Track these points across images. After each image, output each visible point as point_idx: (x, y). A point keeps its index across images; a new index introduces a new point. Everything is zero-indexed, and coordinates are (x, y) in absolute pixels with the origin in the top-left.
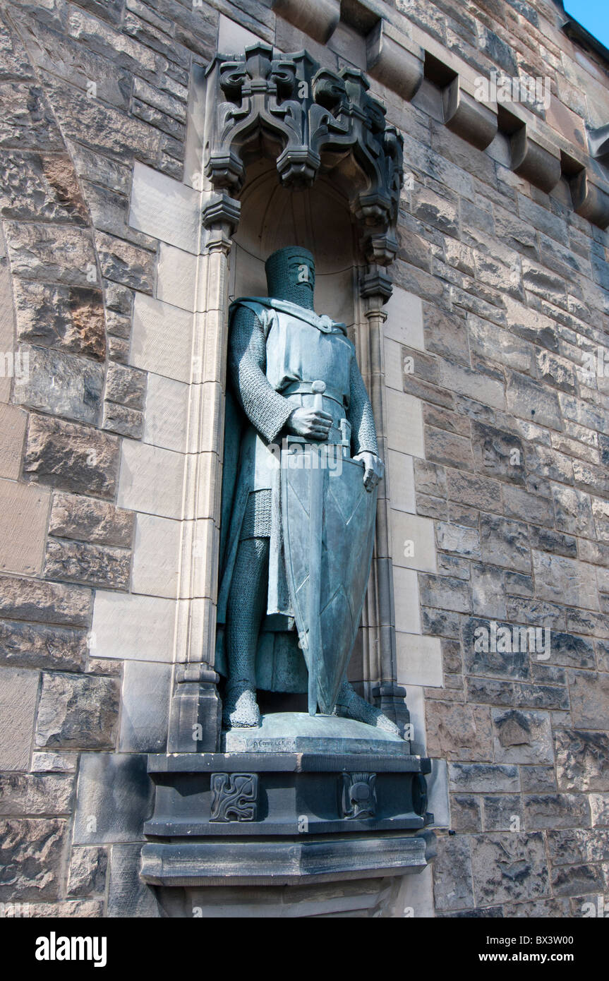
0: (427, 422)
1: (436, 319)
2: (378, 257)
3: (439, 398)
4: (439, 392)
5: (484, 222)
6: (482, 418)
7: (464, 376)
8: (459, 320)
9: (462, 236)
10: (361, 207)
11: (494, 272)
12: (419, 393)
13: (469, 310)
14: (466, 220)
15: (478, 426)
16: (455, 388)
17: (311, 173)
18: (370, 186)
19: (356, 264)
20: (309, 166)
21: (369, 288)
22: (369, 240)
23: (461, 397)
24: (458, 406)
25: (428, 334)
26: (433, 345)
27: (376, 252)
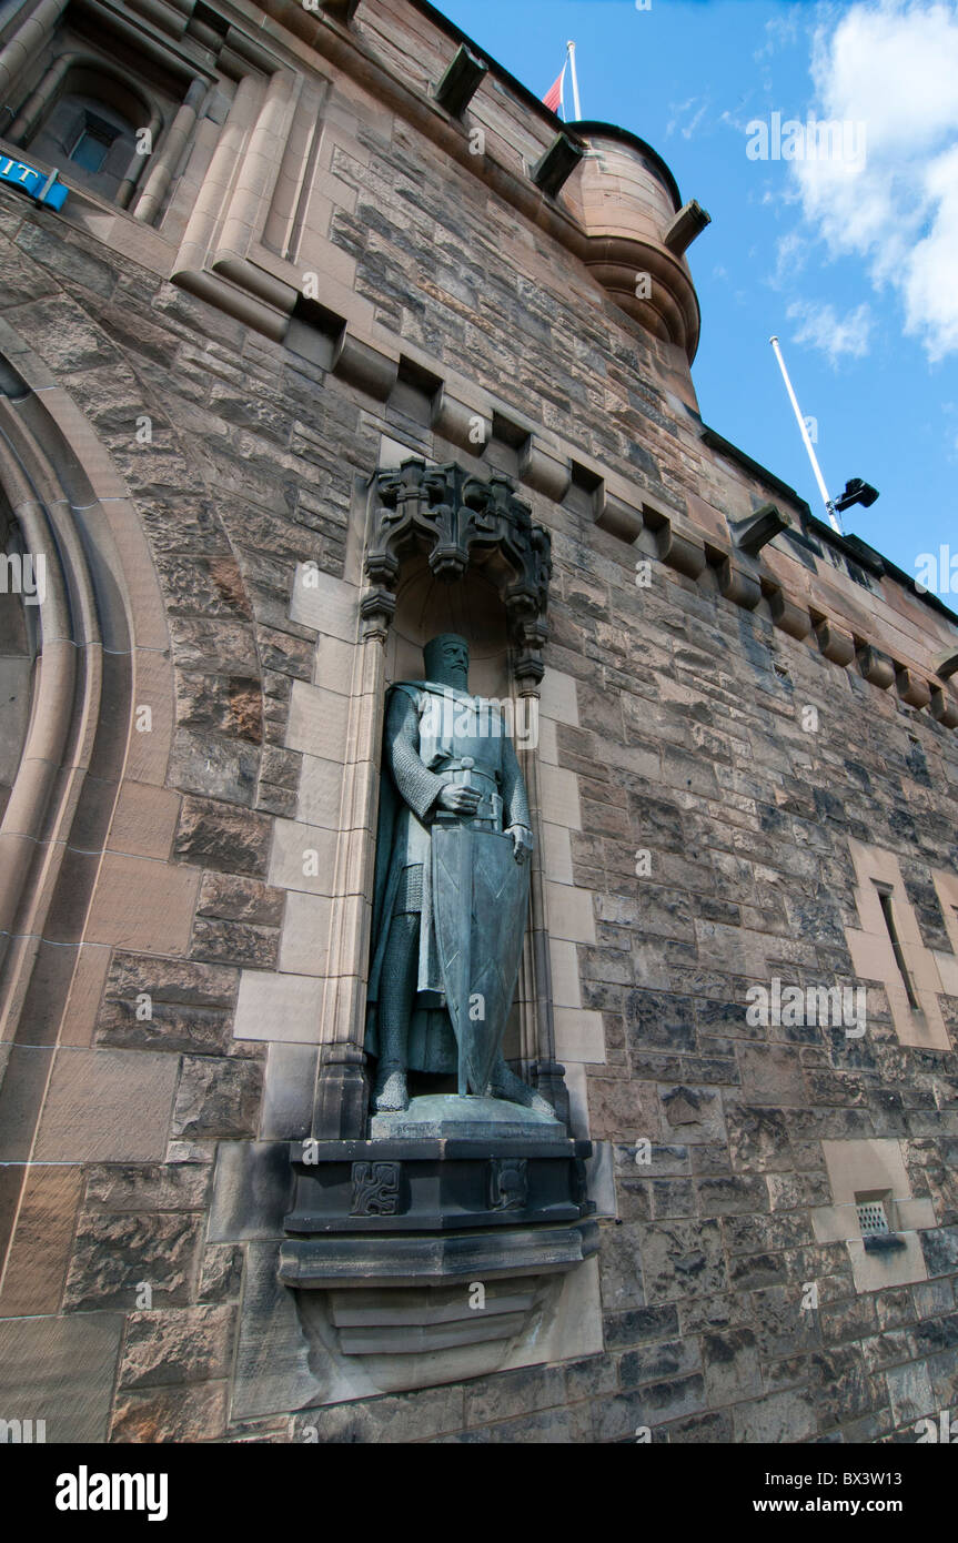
0: (583, 794)
1: (590, 697)
2: (530, 641)
3: (593, 771)
4: (595, 766)
5: (634, 608)
6: (638, 789)
7: (619, 749)
8: (612, 697)
9: (613, 621)
10: (510, 597)
11: (646, 652)
12: (574, 766)
13: (622, 687)
14: (617, 606)
15: (635, 797)
16: (610, 761)
17: (460, 567)
18: (517, 577)
19: (509, 649)
20: (458, 561)
21: (522, 669)
22: (522, 625)
23: (616, 769)
24: (614, 779)
25: (582, 711)
26: (587, 721)
27: (528, 637)
